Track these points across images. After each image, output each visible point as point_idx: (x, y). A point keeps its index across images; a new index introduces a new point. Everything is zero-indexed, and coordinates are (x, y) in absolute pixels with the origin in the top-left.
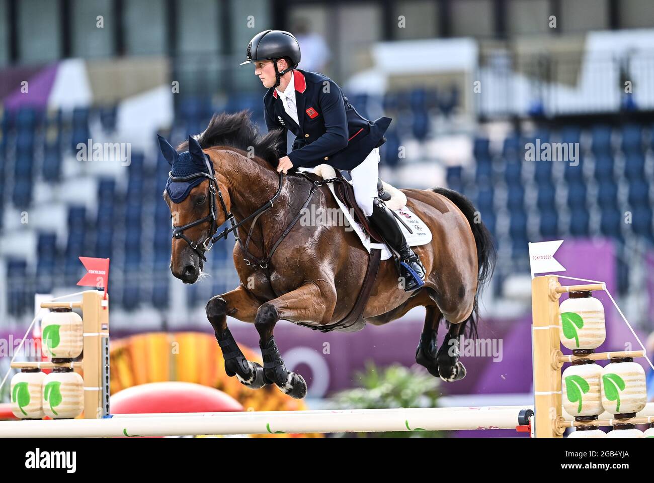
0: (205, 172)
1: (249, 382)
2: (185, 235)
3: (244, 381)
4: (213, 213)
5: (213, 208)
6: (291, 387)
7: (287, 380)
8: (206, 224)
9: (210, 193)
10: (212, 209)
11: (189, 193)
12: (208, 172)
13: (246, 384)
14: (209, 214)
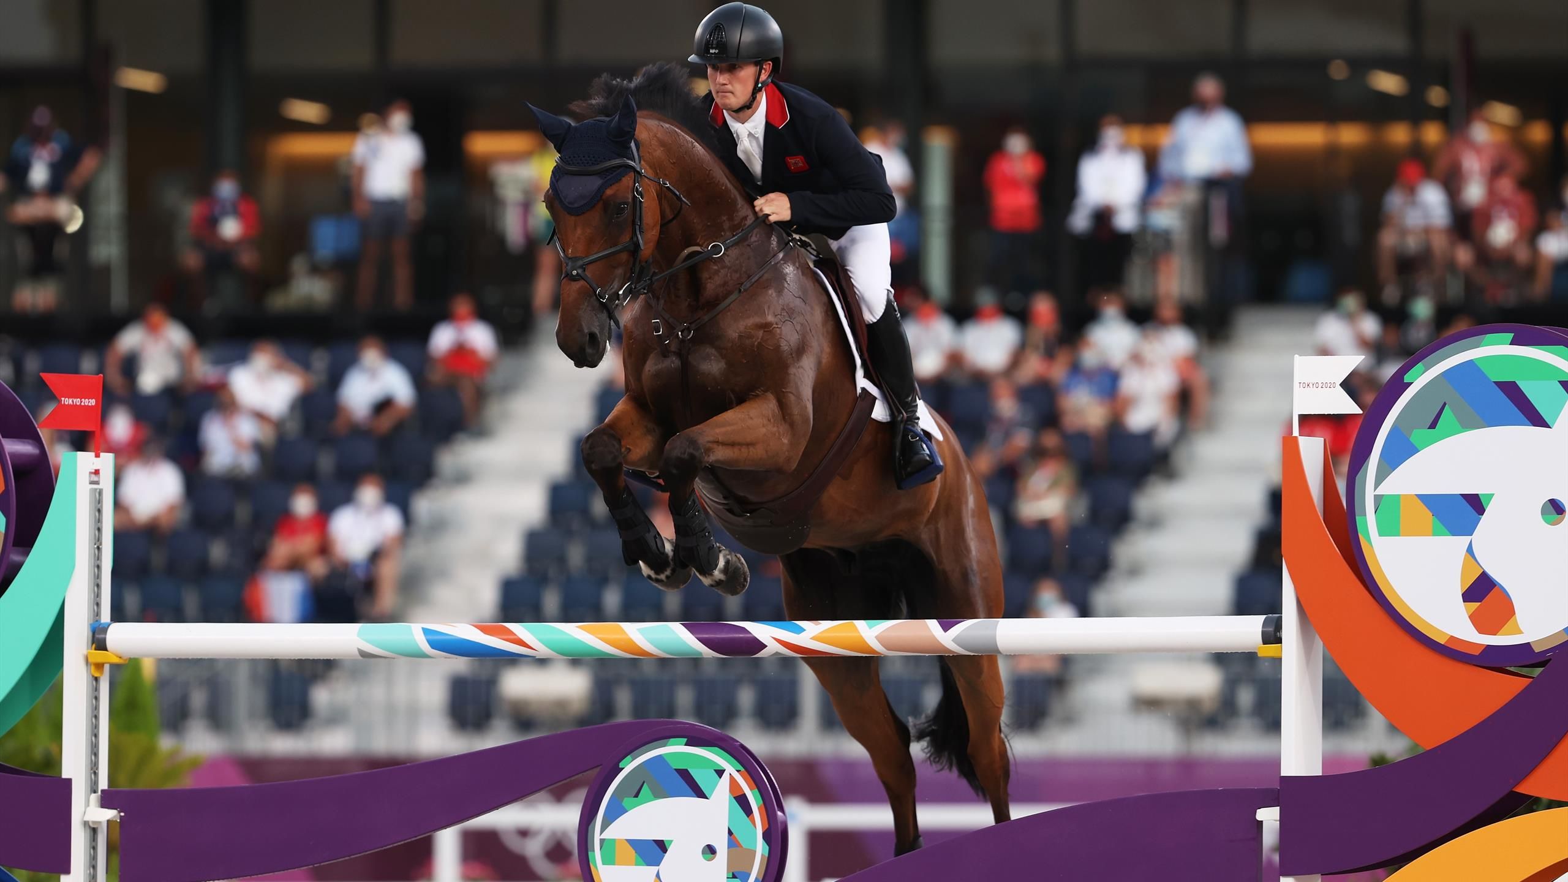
0: (628, 159)
1: (662, 577)
2: (588, 274)
3: (653, 575)
4: (639, 236)
5: (640, 226)
6: (722, 577)
7: (717, 565)
8: (624, 256)
9: (634, 197)
10: (637, 227)
11: (601, 196)
12: (633, 159)
13: (657, 581)
14: (632, 238)
